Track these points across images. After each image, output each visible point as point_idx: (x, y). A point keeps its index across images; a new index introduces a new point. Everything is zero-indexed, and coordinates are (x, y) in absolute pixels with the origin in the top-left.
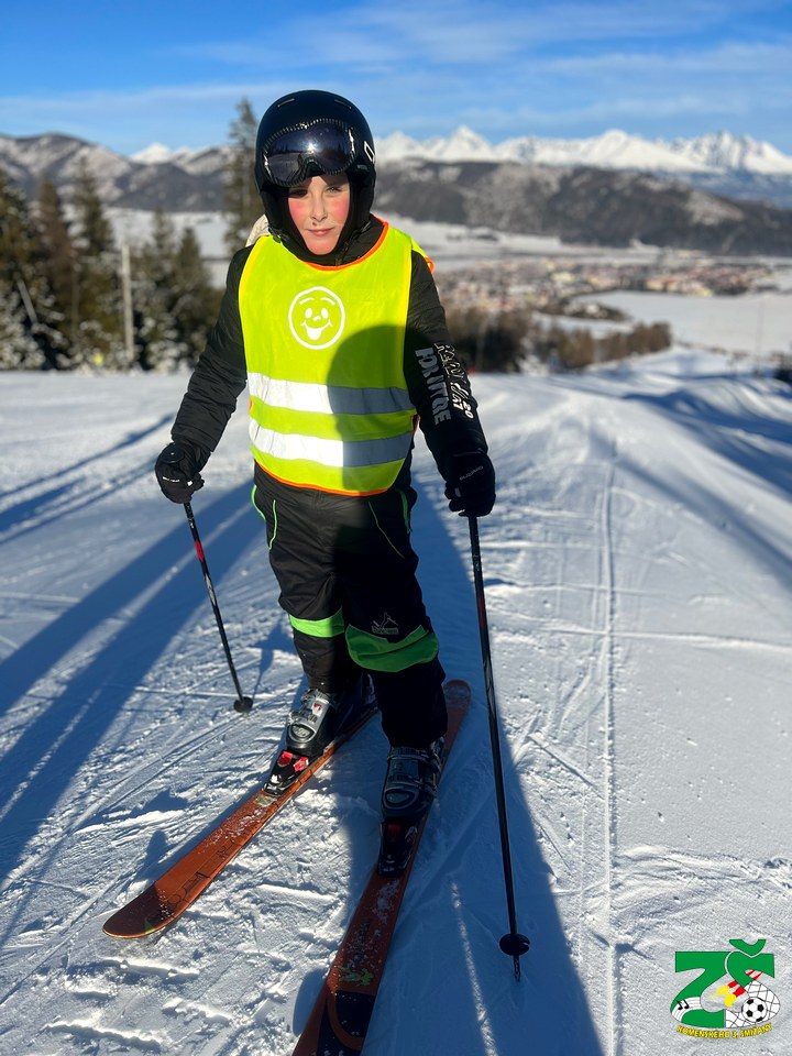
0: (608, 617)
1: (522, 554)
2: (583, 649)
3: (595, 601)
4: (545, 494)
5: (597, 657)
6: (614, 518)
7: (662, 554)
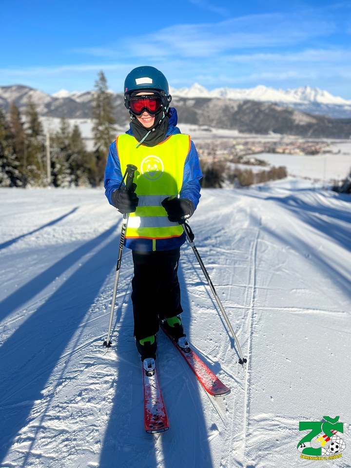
0: (252, 300)
1: (215, 270)
2: (239, 316)
3: (246, 292)
4: (228, 242)
5: (245, 319)
6: (258, 253)
7: (279, 269)
